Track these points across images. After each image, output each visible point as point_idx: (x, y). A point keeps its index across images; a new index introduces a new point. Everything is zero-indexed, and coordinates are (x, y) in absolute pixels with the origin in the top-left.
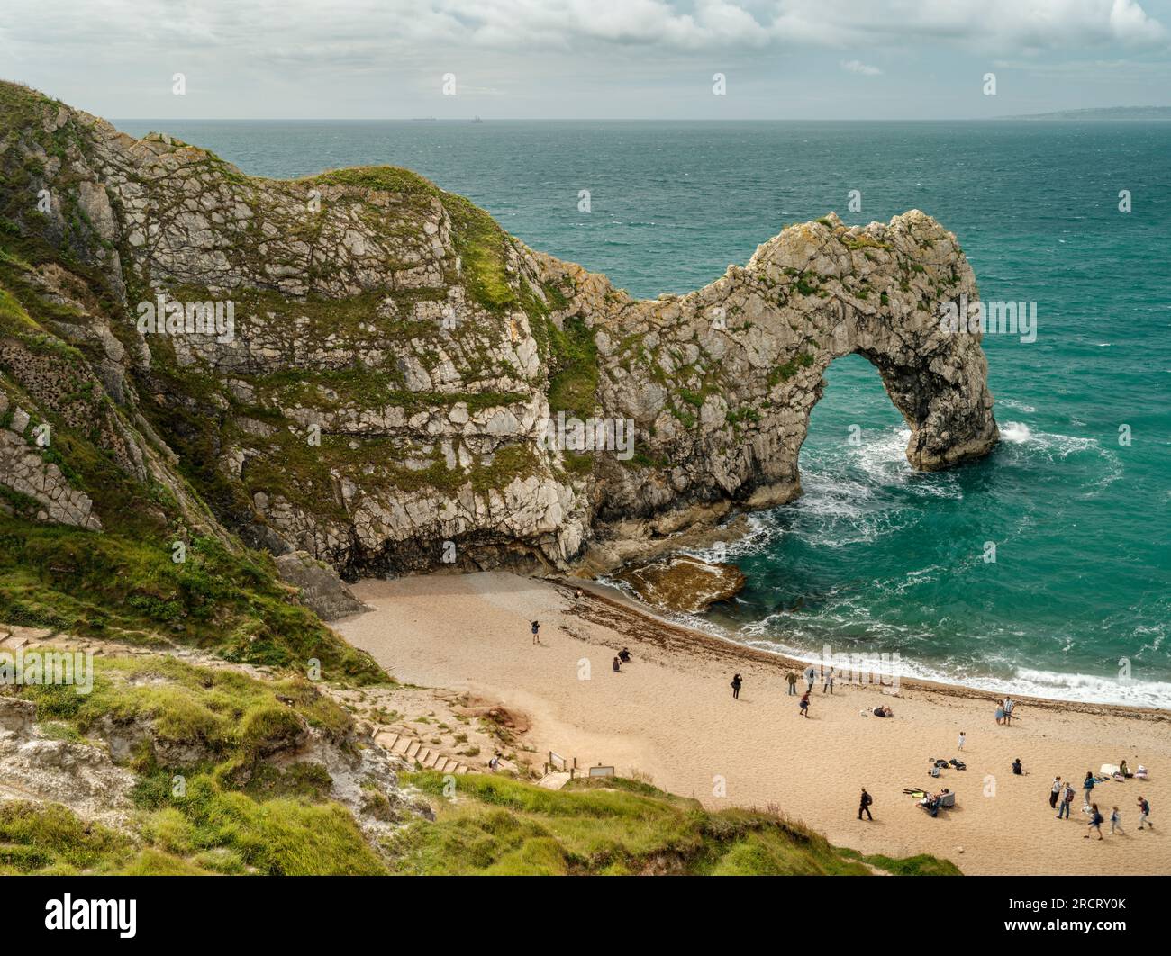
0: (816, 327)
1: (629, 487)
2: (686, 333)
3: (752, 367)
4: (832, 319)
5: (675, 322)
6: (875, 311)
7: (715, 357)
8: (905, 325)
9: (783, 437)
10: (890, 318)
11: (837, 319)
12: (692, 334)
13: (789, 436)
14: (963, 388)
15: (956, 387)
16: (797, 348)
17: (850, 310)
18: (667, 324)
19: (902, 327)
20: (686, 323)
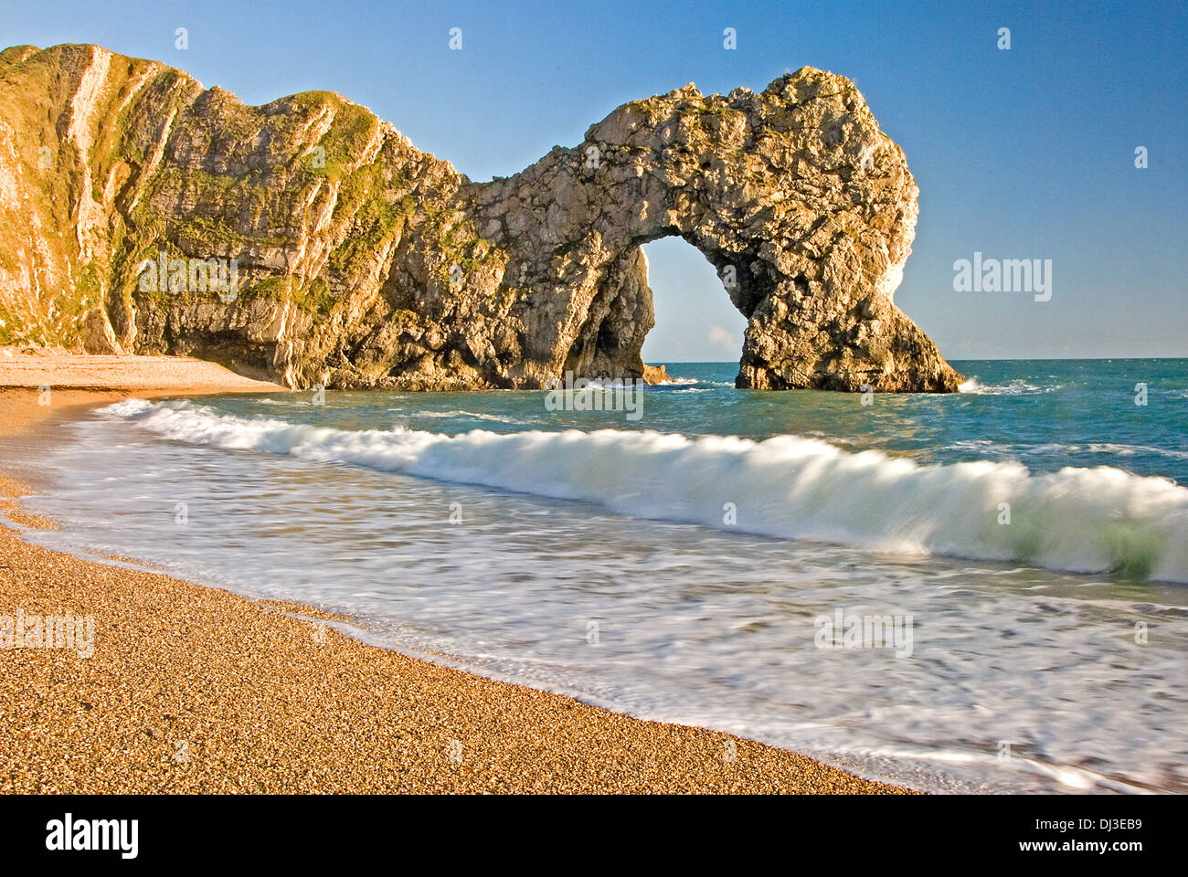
0: (614, 202)
1: (384, 333)
2: (498, 210)
3: (542, 244)
4: (634, 193)
5: (492, 200)
6: (684, 183)
7: (513, 233)
8: (724, 200)
9: (551, 314)
10: (706, 191)
11: (641, 194)
12: (502, 212)
13: (557, 313)
14: (813, 284)
15: (802, 281)
16: (591, 225)
17: (654, 183)
18: (485, 203)
19: (720, 202)
20: (501, 201)
